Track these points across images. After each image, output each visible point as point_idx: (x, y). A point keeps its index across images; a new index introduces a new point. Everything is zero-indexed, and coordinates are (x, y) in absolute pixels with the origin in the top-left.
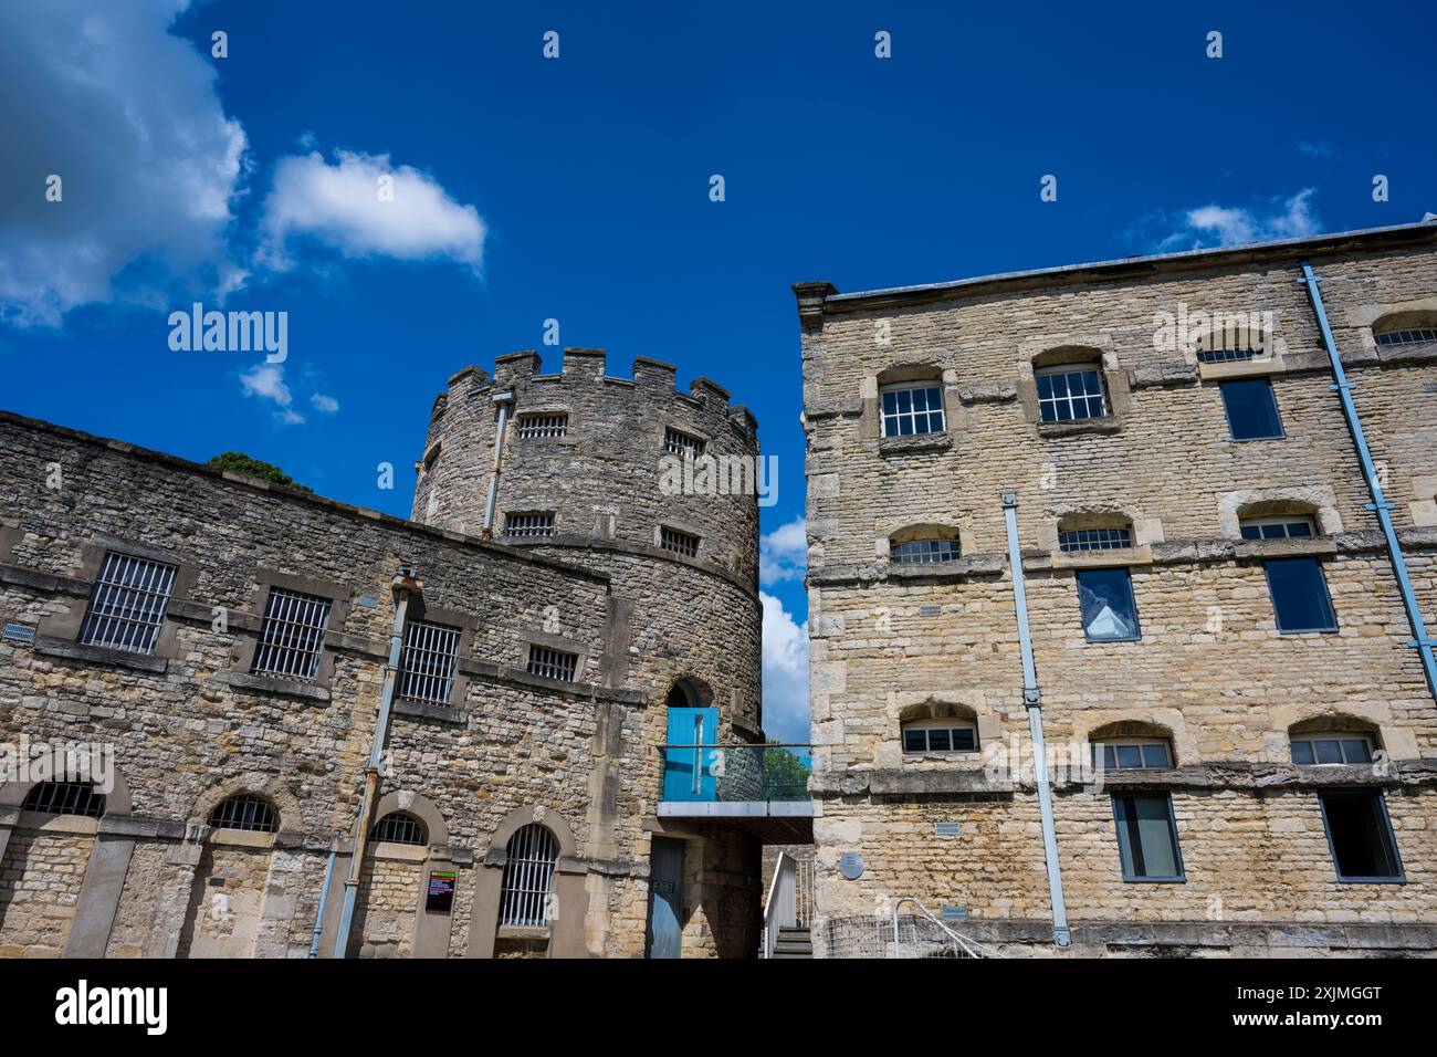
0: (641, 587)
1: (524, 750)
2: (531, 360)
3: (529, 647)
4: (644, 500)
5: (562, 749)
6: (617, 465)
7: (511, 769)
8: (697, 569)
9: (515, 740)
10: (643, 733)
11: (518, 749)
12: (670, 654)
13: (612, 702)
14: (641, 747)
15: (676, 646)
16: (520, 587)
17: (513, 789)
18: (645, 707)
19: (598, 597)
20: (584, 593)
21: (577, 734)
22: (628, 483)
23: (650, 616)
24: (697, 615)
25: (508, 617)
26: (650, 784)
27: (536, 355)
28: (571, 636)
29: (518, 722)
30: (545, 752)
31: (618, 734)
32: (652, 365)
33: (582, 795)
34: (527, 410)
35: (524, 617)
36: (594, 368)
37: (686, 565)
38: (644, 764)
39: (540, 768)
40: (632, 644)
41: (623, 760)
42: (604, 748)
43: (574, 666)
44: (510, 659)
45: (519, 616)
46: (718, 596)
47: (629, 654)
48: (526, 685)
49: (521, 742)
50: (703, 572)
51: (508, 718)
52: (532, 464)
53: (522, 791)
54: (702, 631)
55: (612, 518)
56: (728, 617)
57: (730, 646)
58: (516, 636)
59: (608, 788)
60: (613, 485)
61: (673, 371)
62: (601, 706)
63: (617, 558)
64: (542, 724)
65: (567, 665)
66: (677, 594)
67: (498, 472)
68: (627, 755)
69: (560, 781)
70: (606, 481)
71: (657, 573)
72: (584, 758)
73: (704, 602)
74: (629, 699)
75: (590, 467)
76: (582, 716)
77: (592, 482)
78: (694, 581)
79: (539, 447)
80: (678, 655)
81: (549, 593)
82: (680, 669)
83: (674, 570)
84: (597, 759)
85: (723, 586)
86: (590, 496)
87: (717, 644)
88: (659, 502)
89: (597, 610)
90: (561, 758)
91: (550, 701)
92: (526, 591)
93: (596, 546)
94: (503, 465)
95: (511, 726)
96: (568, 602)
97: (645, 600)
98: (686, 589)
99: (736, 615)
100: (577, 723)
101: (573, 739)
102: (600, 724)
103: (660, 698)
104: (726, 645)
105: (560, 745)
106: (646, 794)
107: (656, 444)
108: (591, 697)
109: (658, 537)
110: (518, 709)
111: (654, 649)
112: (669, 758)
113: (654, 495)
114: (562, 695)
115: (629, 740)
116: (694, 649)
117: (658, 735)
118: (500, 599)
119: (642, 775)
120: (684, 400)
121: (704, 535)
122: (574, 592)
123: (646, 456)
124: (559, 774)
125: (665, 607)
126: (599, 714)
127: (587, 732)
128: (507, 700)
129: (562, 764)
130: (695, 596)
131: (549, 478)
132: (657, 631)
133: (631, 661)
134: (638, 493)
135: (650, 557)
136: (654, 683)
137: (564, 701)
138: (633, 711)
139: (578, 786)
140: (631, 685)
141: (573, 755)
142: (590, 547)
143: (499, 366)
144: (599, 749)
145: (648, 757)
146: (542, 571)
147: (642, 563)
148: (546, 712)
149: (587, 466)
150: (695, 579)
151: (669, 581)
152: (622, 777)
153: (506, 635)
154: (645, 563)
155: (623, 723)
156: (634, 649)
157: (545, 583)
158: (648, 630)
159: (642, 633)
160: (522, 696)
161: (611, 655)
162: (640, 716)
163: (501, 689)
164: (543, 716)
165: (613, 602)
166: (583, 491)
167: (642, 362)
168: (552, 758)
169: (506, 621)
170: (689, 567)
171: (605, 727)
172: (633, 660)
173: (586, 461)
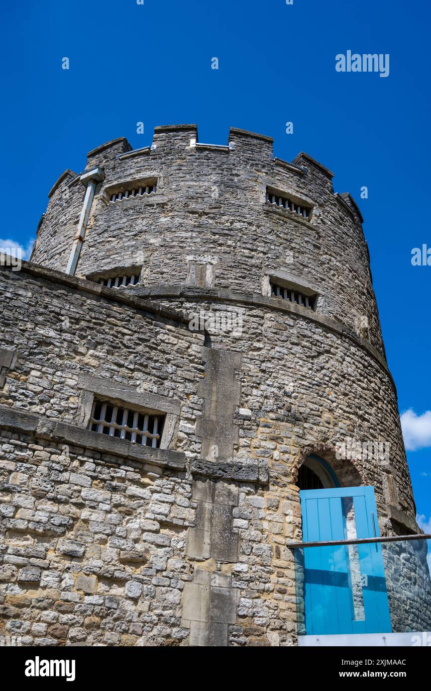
0: (250, 339)
1: (74, 547)
2: (121, 144)
3: (92, 397)
4: (246, 251)
5: (139, 547)
6: (213, 218)
7: (48, 578)
8: (318, 324)
9: (59, 530)
10: (265, 525)
11: (64, 544)
12: (295, 419)
13: (216, 479)
14: (264, 546)
15: (302, 410)
16: (83, 323)
17: (50, 614)
18: (265, 486)
19: (194, 347)
20: (173, 340)
21: (164, 524)
22: (228, 235)
23: (263, 371)
24: (325, 375)
25: (61, 357)
26: (282, 605)
27: (125, 141)
28: (155, 389)
29: (66, 502)
30: (110, 552)
31: (228, 528)
32: (247, 136)
33: (173, 625)
34: (115, 183)
35: (86, 360)
36: (186, 140)
37: (305, 318)
38: (271, 572)
39: (101, 578)
40: (242, 405)
41: (238, 567)
42: (207, 547)
43: (160, 431)
44: (60, 412)
45: (78, 358)
46: (348, 359)
47: (238, 416)
48: (85, 448)
49: (69, 534)
50: (328, 329)
51: (50, 495)
52: (117, 226)
53: (65, 618)
54: (334, 395)
55: (209, 266)
56: (364, 385)
57: (372, 419)
58: (71, 382)
59: (216, 612)
60: (209, 236)
61: (271, 142)
62: (200, 485)
63: (217, 307)
64: (107, 507)
65: (151, 429)
66: (296, 349)
67: (81, 239)
68: (243, 558)
69: (135, 600)
70: (200, 233)
71: (269, 324)
72: (175, 563)
73: (332, 362)
74: (242, 476)
75: (181, 221)
76: (171, 498)
77: (184, 234)
78: (316, 337)
79: (126, 210)
80: (306, 420)
81: (124, 334)
82: (311, 439)
83: (291, 322)
84: (196, 565)
85: (353, 349)
86: (182, 247)
87: (356, 414)
88: (265, 253)
89: (192, 361)
90: (137, 561)
91: (121, 473)
92: (92, 329)
93: (190, 294)
94: (87, 234)
95: (55, 508)
96: (151, 348)
97: (255, 353)
98: (308, 344)
99: (373, 385)
100: (164, 508)
101: (157, 532)
102: (199, 510)
103: (286, 475)
104: (366, 416)
105: (136, 541)
106: (278, 623)
107: (256, 200)
108: (185, 470)
109: (266, 288)
110: (68, 482)
111: (271, 411)
112: (310, 565)
113: (258, 246)
114: (140, 465)
115: (245, 535)
116: (326, 415)
117: (289, 529)
118: (52, 333)
119: (269, 591)
120: (284, 167)
121: (323, 293)
122: (159, 337)
123: (246, 210)
124: (132, 588)
125: (282, 362)
126: (197, 496)
127: (180, 523)
128: (50, 469)
129: (139, 572)
130: (320, 354)
131: (135, 235)
132: (275, 390)
133: (241, 427)
134: (239, 244)
135: (258, 306)
136: (276, 454)
137: (144, 474)
138: (248, 493)
139: (165, 608)
140: (244, 457)
141: (157, 557)
142: (182, 295)
143: (91, 159)
144: (200, 549)
145: (276, 562)
146: (115, 308)
147: (250, 313)
148: (114, 489)
149: (178, 220)
150: (318, 334)
151: (285, 333)
152: (236, 594)
153: (57, 380)
154: (254, 312)
155: (235, 511)
156: (244, 411)
157: (119, 323)
158: (262, 387)
159: (255, 392)
160: (76, 463)
161: (214, 418)
162: (260, 500)
163: (42, 452)
164: (108, 495)
165: (214, 354)
166: (174, 243)
167: (236, 133)
168: (123, 561)
169: (58, 361)
170: (310, 321)
171: (207, 516)
172: (246, 424)
173: (177, 216)
